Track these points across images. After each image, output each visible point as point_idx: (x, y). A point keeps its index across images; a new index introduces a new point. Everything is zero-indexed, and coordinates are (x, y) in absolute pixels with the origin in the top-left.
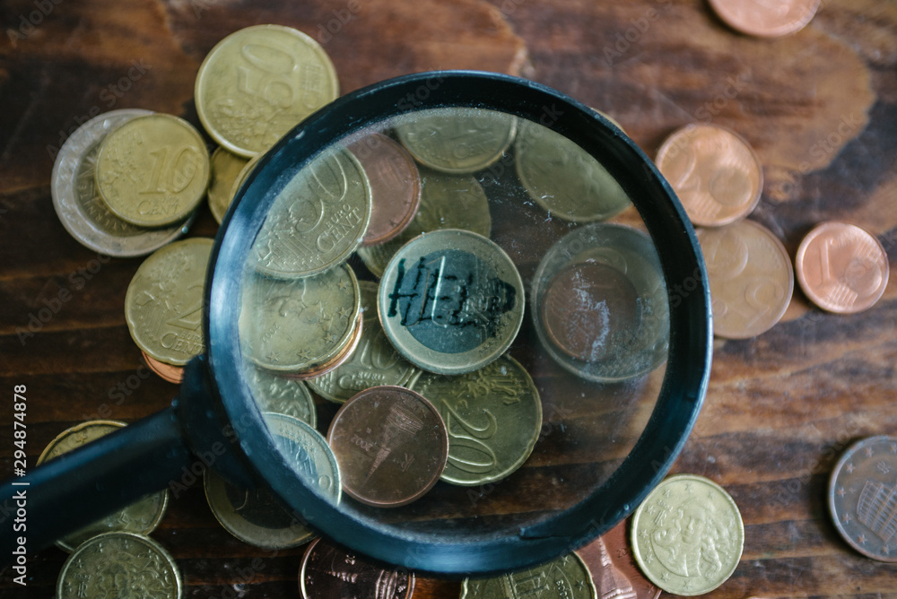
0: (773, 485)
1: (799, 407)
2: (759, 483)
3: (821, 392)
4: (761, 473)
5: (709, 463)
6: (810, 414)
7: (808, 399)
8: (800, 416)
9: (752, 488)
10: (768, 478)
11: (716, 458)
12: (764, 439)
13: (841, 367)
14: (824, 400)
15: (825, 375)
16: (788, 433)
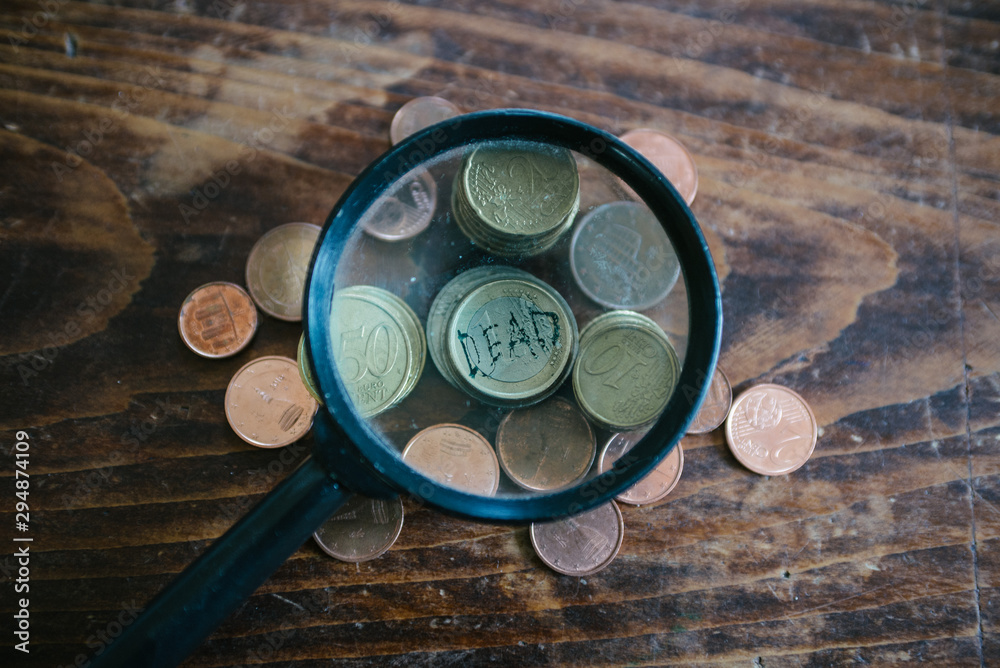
0: (637, 604)
1: (660, 537)
2: (625, 602)
3: (680, 522)
4: (626, 594)
5: (582, 584)
6: (670, 543)
7: (668, 530)
8: (662, 544)
9: (619, 606)
10: (633, 598)
11: (587, 581)
12: (630, 563)
13: (697, 502)
14: (682, 530)
15: (684, 509)
16: (651, 559)
